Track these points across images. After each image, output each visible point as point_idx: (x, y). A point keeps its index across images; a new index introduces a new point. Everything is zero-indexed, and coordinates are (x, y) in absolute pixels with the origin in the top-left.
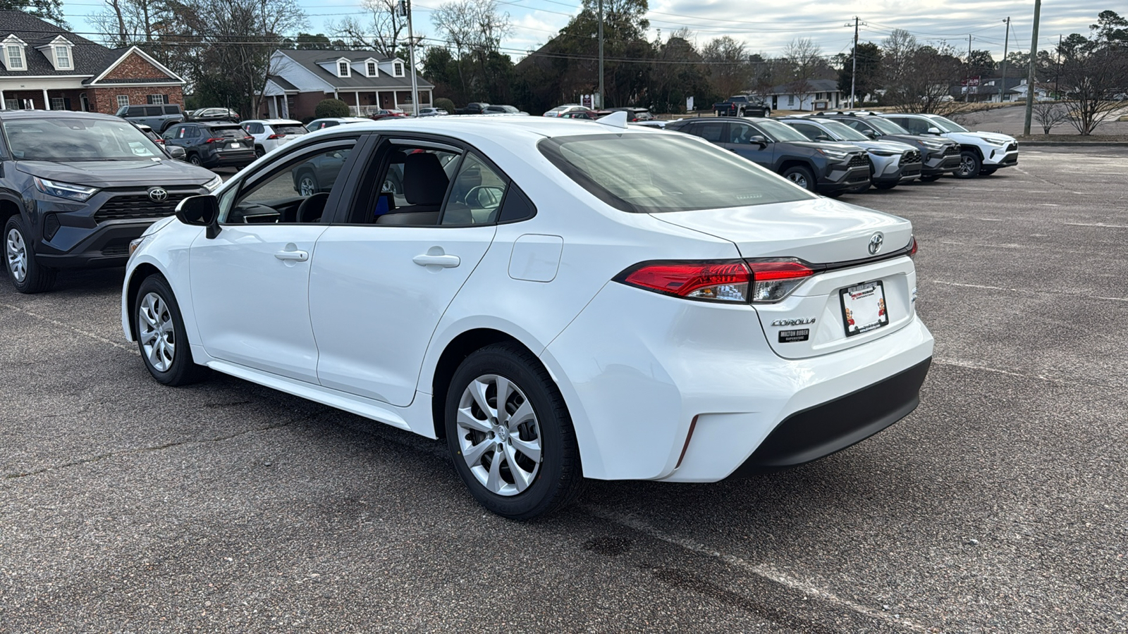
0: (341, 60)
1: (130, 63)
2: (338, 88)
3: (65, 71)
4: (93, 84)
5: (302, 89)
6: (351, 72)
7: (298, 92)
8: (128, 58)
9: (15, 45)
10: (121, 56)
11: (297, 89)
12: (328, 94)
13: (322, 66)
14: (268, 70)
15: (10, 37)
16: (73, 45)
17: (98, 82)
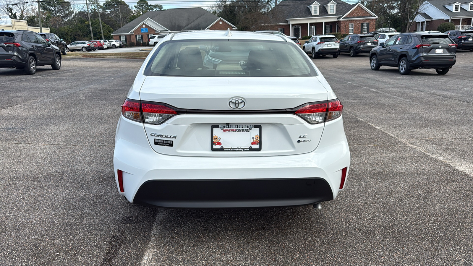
0: (456, 4)
1: (356, 10)
2: (451, 17)
3: (332, 15)
4: (341, 19)
5: (434, 18)
6: (461, 9)
7: (432, 20)
8: (356, 8)
9: (316, 5)
10: (353, 7)
11: (432, 18)
12: (446, 20)
13: (446, 7)
14: (417, 10)
15: (315, 2)
16: (337, 4)
17: (343, 18)
